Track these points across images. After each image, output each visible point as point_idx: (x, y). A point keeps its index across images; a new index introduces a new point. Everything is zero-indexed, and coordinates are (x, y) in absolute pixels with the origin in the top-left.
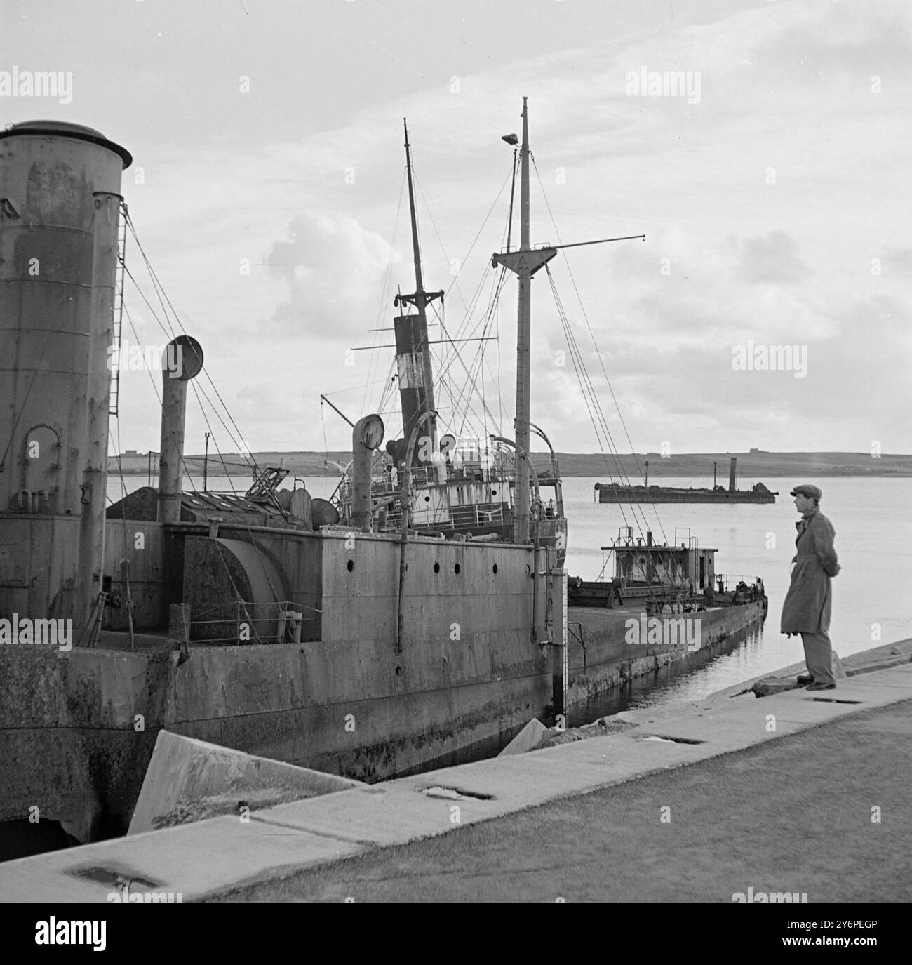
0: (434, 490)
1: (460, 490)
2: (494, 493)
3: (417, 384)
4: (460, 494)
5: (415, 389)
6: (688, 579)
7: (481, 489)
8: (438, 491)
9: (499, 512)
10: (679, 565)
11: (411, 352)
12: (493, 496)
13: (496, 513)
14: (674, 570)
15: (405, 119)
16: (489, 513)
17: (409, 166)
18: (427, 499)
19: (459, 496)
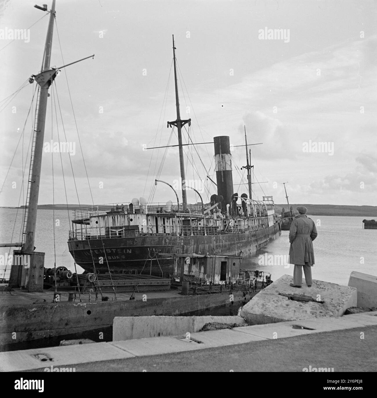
0: (101, 217)
1: (114, 218)
2: (131, 220)
3: (222, 169)
4: (114, 220)
5: (221, 172)
6: (206, 275)
7: (124, 217)
8: (102, 218)
9: (122, 231)
10: (203, 266)
11: (219, 154)
12: (130, 222)
13: (120, 231)
14: (200, 269)
15: (173, 35)
16: (117, 231)
17: (174, 58)
18: (97, 222)
19: (113, 221)
